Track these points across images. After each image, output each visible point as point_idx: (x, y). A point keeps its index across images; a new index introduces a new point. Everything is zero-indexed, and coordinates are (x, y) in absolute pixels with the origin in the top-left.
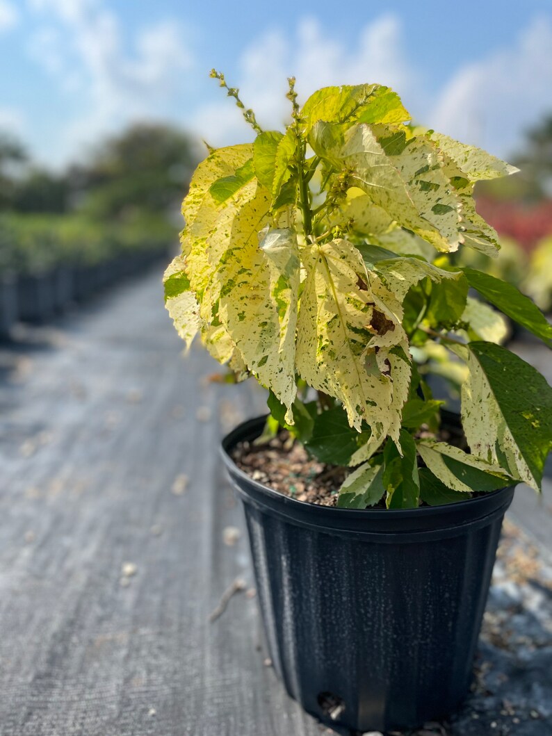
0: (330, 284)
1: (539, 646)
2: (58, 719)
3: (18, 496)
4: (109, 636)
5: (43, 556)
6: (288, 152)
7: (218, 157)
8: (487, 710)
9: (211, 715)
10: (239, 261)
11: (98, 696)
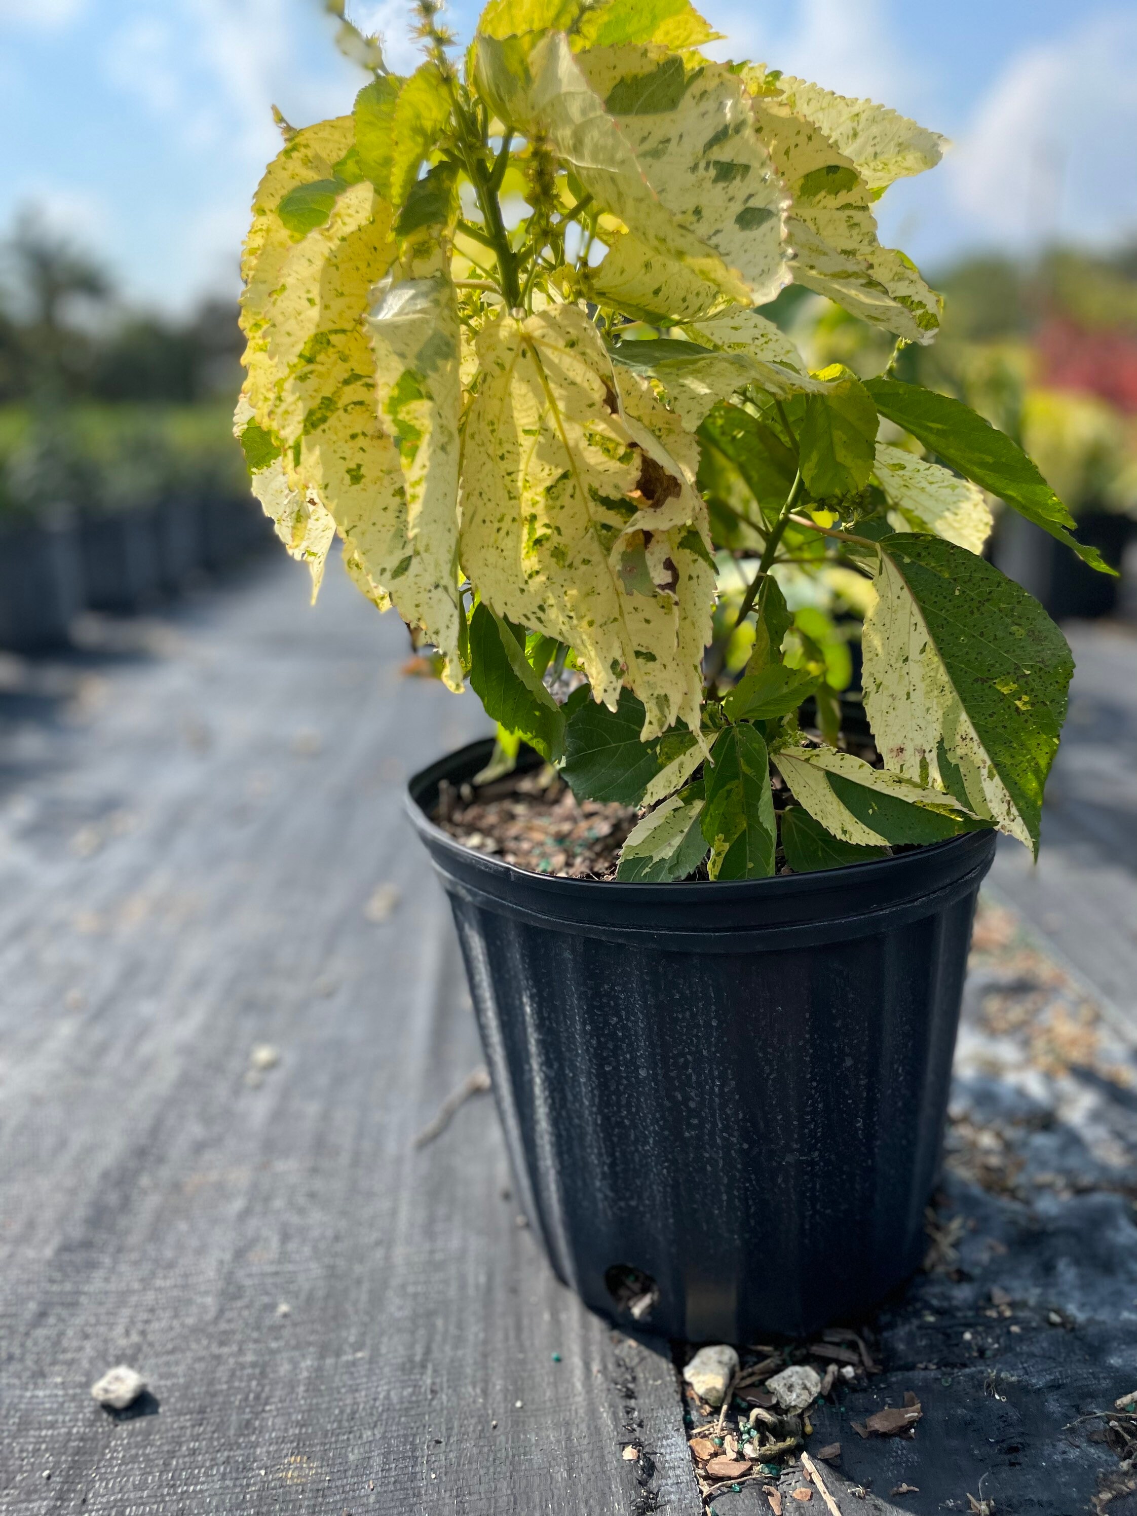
0: (547, 405)
1: (1080, 1191)
2: (98, 1323)
3: (59, 929)
4: (214, 1176)
5: (98, 1034)
6: (425, 113)
7: (306, 146)
8: (958, 1309)
9: (398, 1314)
10: (344, 359)
11: (180, 1281)
